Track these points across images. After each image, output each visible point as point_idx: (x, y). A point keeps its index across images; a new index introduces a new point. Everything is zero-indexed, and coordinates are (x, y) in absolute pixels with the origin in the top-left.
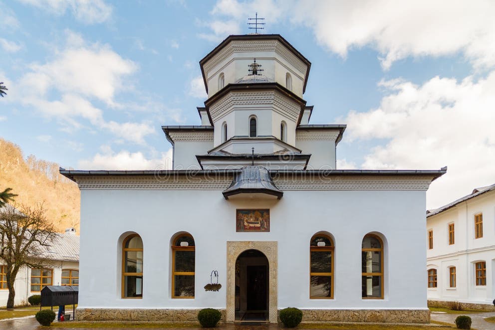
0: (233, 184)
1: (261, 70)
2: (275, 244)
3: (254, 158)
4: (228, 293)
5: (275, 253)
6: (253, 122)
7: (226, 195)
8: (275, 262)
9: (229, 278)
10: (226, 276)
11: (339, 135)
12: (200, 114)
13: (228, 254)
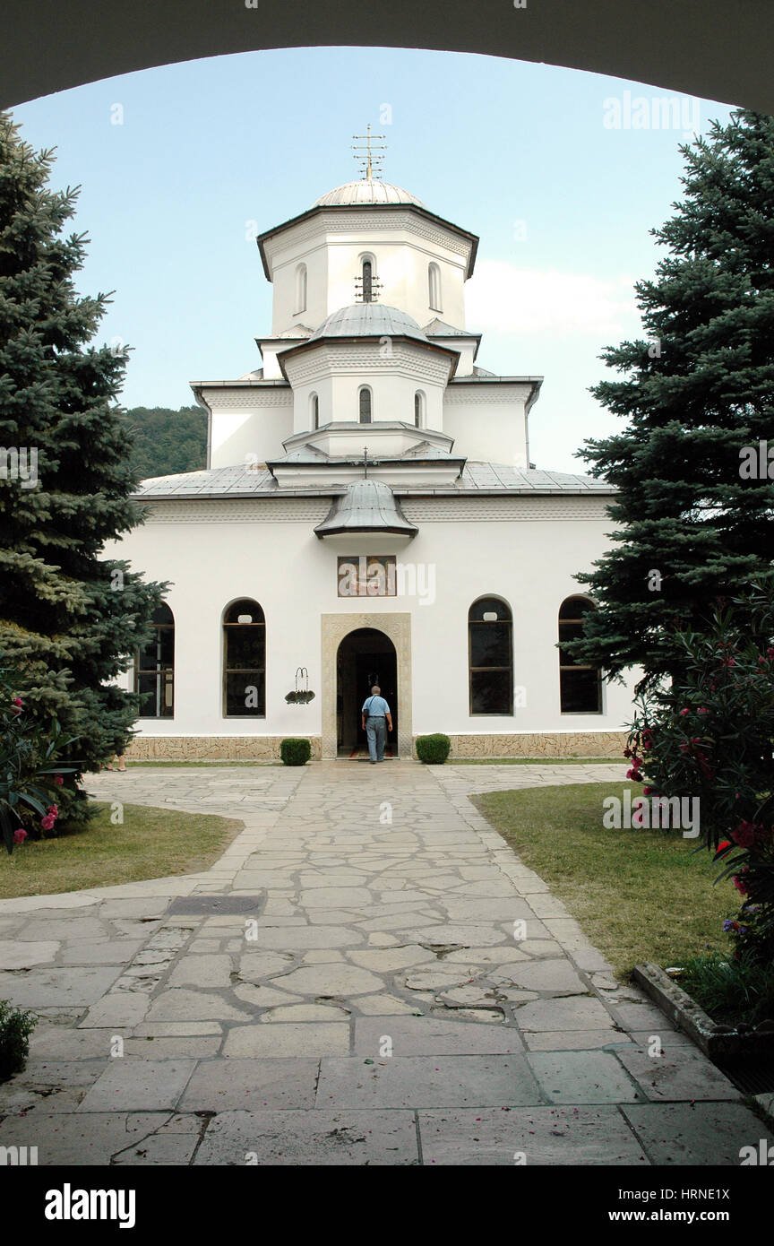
0: (330, 517)
1: (378, 286)
2: (406, 618)
3: (366, 465)
4: (324, 704)
5: (407, 634)
6: (365, 395)
7: (320, 534)
8: (407, 648)
9: (325, 681)
10: (322, 679)
11: (532, 393)
12: (260, 350)
13: (324, 639)
